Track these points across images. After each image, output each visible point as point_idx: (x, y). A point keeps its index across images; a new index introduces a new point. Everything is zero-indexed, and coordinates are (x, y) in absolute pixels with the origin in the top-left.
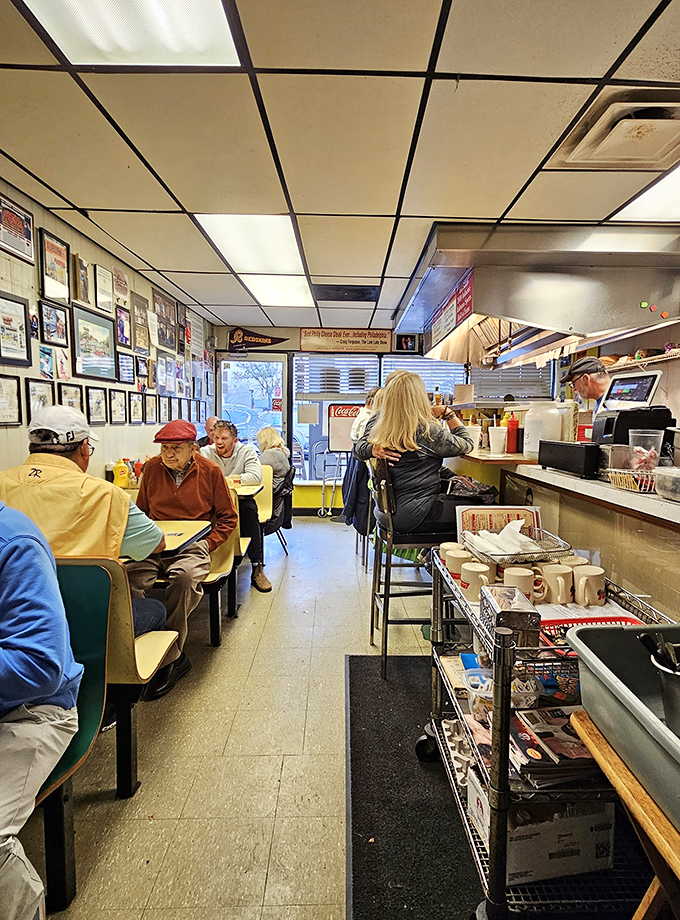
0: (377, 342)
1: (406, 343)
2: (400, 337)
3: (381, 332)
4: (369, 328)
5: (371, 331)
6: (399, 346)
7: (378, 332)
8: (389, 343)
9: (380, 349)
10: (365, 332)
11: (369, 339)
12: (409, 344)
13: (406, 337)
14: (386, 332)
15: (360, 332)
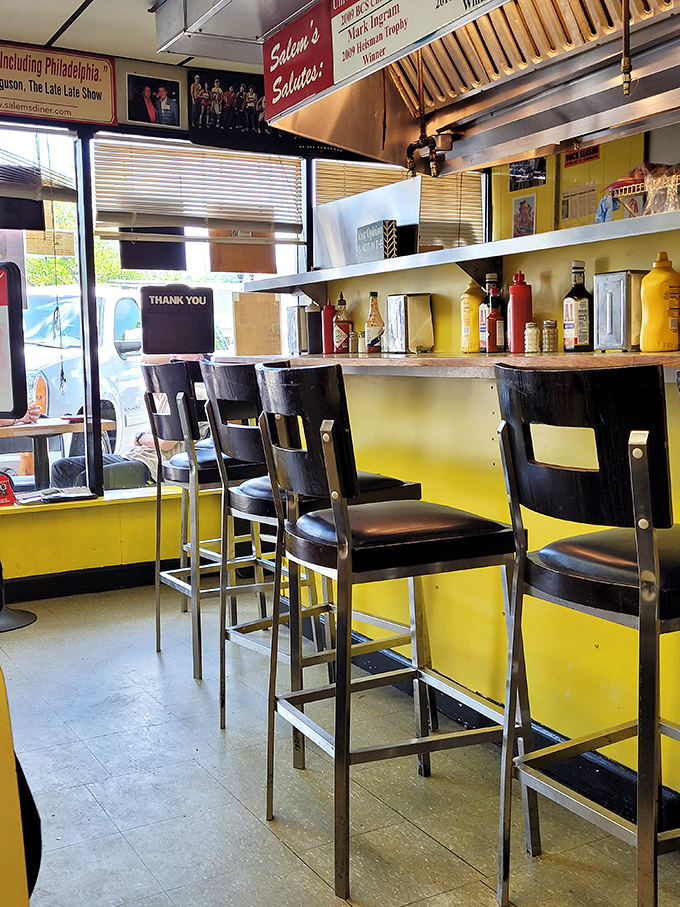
0: (74, 92)
1: (155, 102)
2: (136, 83)
3: (85, 62)
4: (48, 47)
5: (56, 57)
6: (137, 109)
7: (77, 60)
8: (107, 95)
9: (85, 111)
10: (37, 55)
11: (48, 78)
12: (164, 106)
13: (155, 84)
14: (100, 64)
15: (22, 53)
